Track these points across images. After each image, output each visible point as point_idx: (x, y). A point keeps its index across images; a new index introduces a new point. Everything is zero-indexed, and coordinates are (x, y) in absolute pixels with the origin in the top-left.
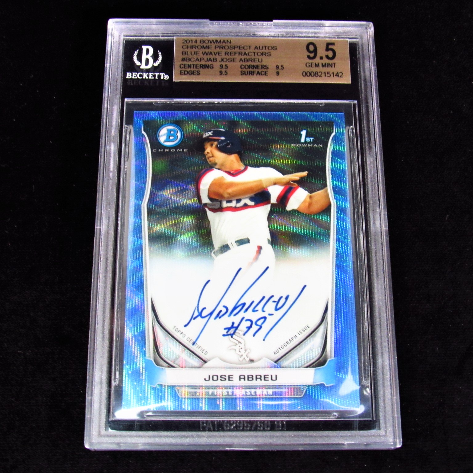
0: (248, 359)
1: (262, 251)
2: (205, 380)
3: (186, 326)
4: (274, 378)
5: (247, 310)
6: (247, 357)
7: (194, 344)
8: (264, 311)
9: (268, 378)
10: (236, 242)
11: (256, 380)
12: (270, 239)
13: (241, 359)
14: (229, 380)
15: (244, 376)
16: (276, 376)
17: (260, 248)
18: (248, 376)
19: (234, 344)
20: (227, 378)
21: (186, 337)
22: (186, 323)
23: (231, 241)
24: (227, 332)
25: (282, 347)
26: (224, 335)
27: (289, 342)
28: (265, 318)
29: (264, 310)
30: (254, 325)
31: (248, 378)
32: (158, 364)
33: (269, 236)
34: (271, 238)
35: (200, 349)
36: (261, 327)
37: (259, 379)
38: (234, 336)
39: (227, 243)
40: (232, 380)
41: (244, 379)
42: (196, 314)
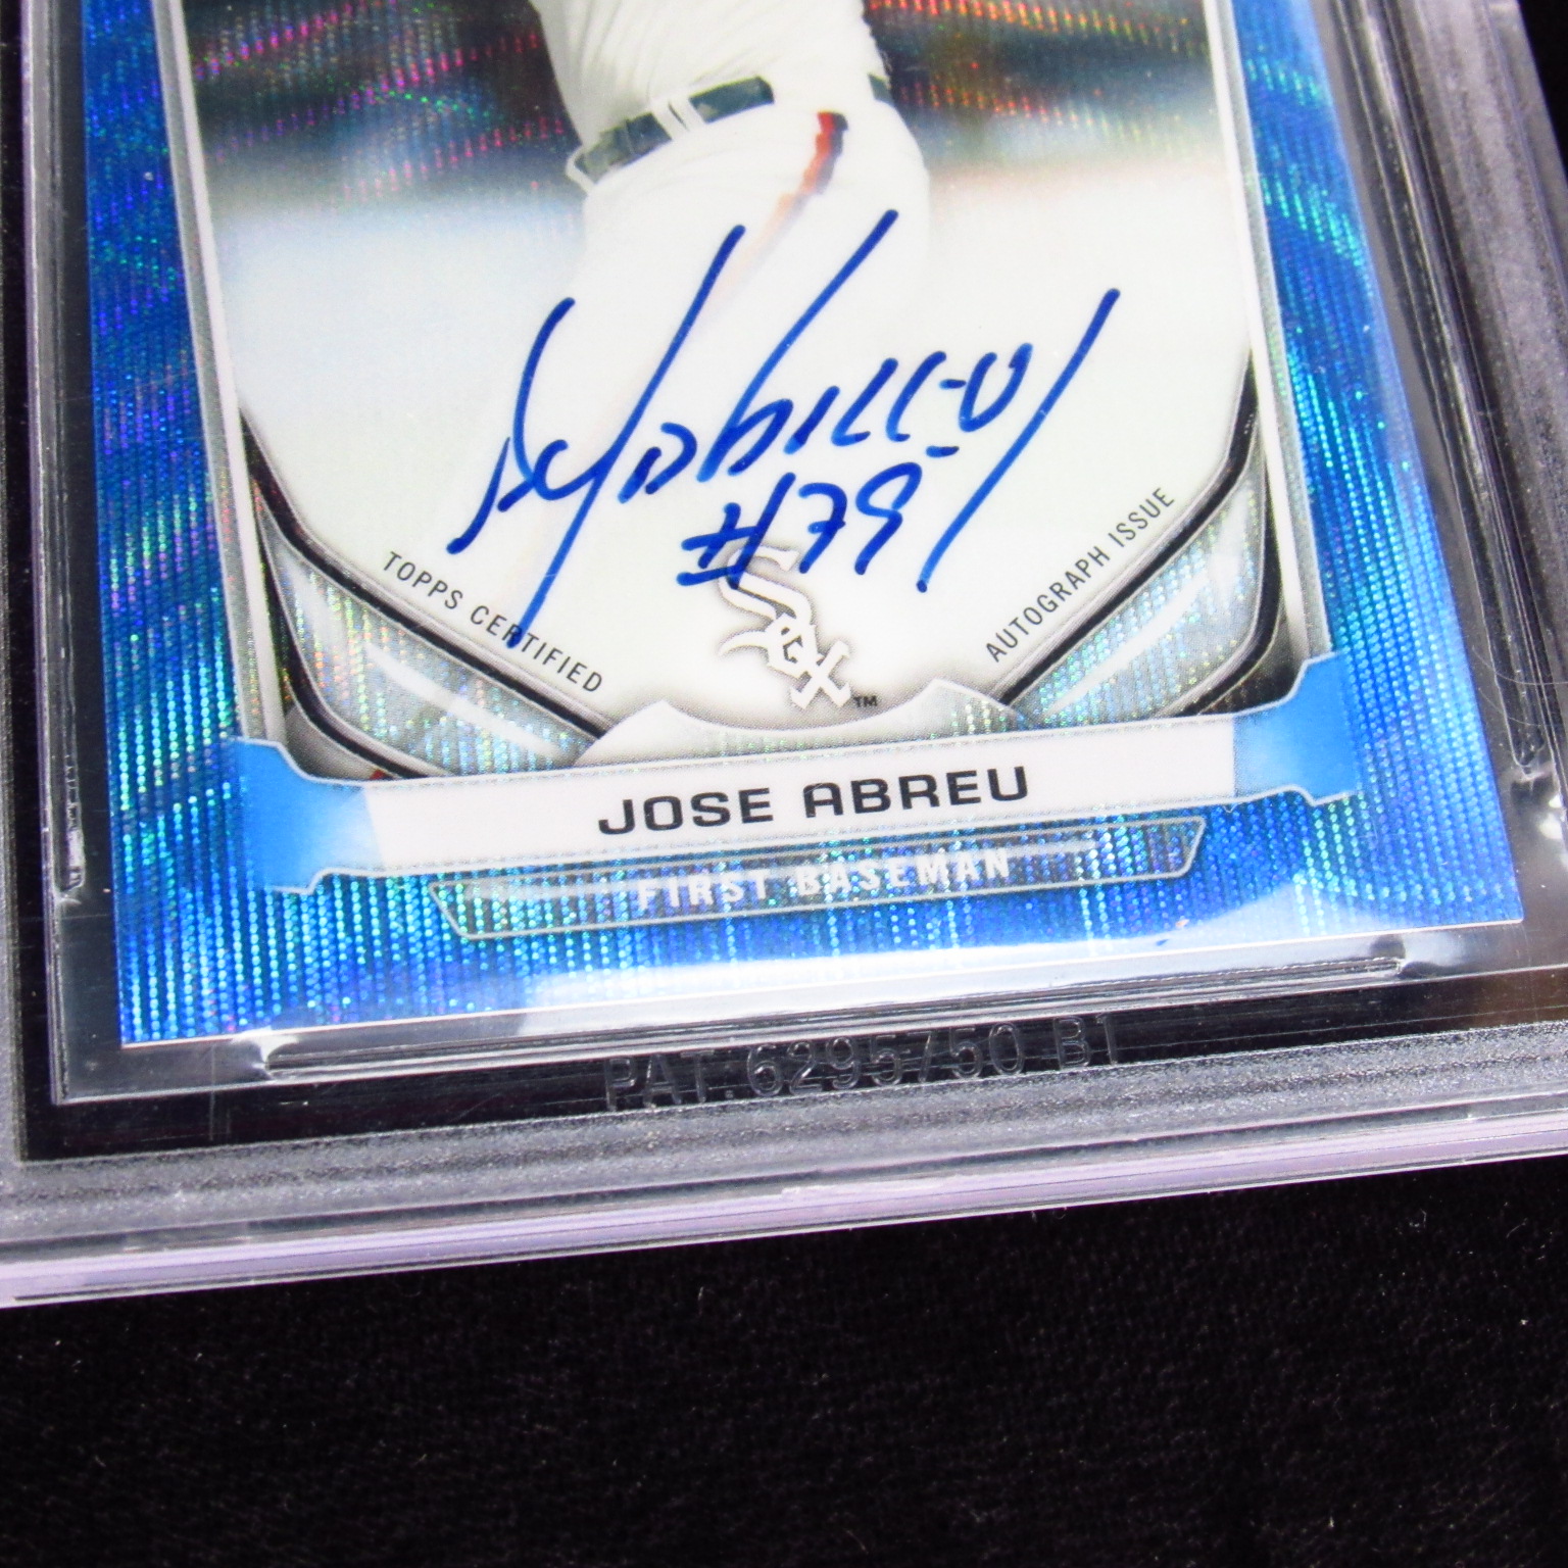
0: (841, 697)
1: (848, 137)
2: (604, 827)
3: (457, 546)
4: (1008, 786)
5: (801, 437)
6: (839, 686)
7: (515, 637)
8: (902, 438)
9: (973, 787)
10: (696, 101)
11: (907, 804)
12: (882, 75)
13: (803, 698)
14: (747, 819)
15: (835, 790)
16: (1020, 773)
17: (833, 127)
18: (856, 786)
19: (754, 622)
20: (733, 806)
21: (466, 606)
22: (459, 531)
23: (666, 99)
24: (704, 561)
25: (1034, 615)
26: (687, 579)
27: (1068, 586)
28: (912, 471)
29: (903, 427)
30: (852, 514)
31: (858, 797)
32: (312, 765)
33: (876, 65)
34: (887, 71)
35: (554, 665)
36: (894, 522)
37: (926, 801)
38: (746, 580)
39: (646, 111)
40: (768, 818)
41: (836, 803)
42: (512, 478)
